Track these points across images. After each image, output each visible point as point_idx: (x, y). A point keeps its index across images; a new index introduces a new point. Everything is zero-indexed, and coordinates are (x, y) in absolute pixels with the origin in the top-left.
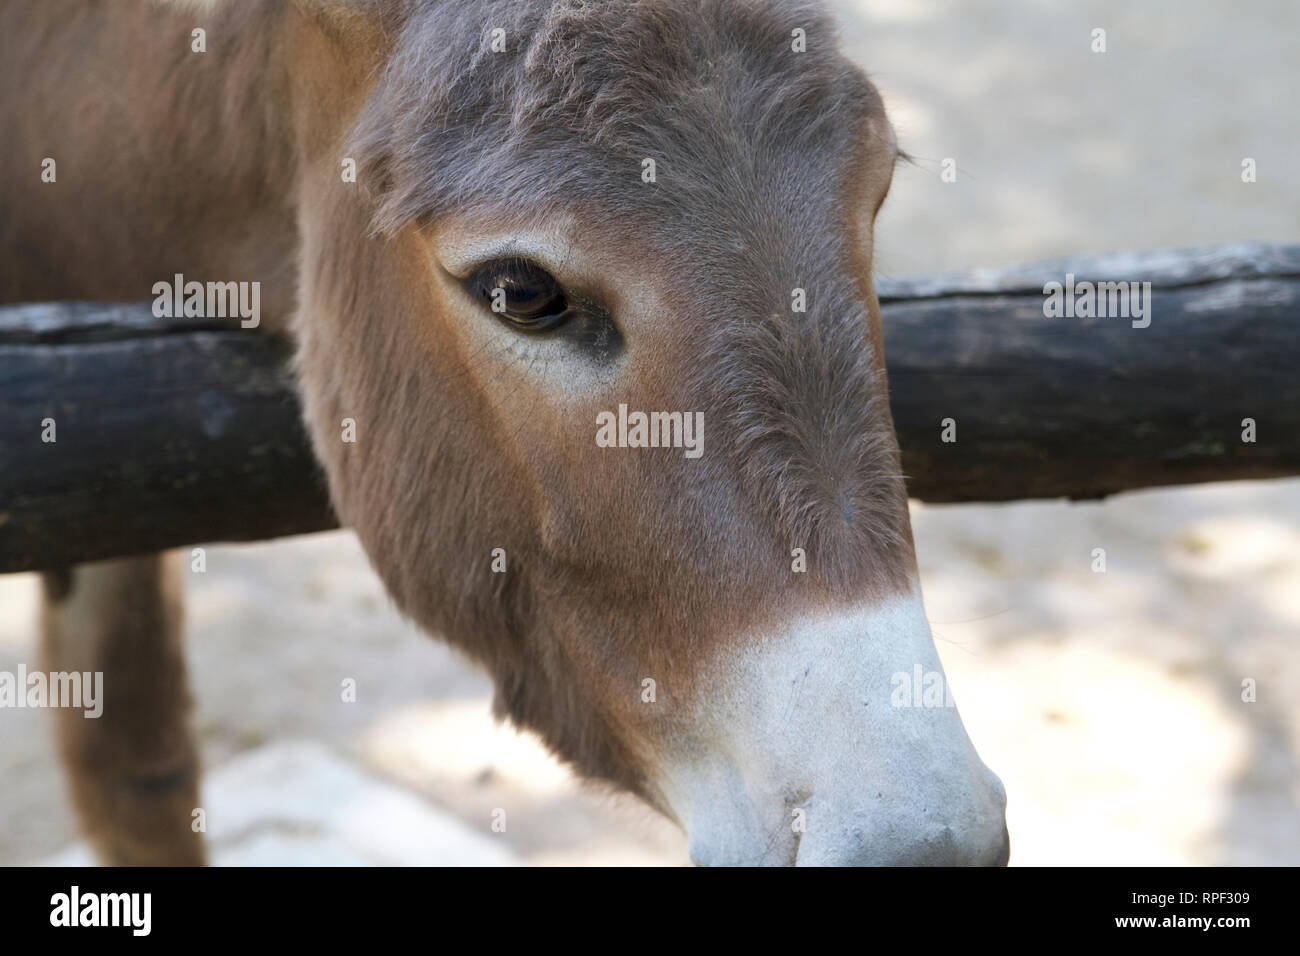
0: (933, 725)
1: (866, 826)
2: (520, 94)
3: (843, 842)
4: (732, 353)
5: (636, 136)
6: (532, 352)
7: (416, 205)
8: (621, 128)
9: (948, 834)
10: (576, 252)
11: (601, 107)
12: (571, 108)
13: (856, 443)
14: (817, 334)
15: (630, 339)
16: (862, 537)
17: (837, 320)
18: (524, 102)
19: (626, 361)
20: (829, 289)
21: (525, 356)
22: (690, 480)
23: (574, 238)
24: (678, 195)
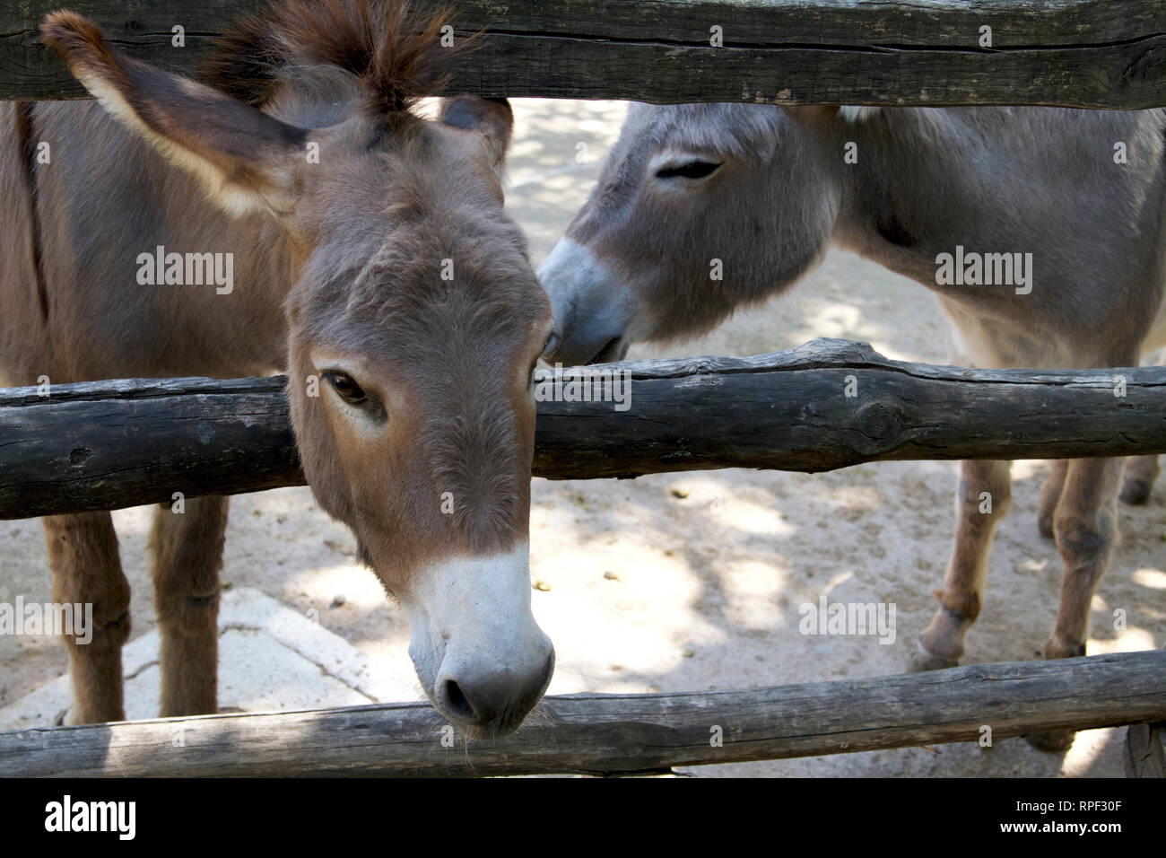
0: (508, 618)
1: (469, 659)
2: (352, 295)
3: (458, 664)
4: (436, 431)
5: (402, 324)
6: (350, 412)
7: (303, 338)
8: (395, 320)
9: (507, 670)
10: (366, 372)
11: (386, 308)
12: (372, 307)
13: (495, 479)
14: (480, 427)
15: (390, 416)
16: (489, 523)
17: (494, 420)
18: (353, 300)
19: (388, 425)
20: (493, 405)
21: (347, 413)
22: (412, 485)
23: (366, 366)
24: (421, 354)
